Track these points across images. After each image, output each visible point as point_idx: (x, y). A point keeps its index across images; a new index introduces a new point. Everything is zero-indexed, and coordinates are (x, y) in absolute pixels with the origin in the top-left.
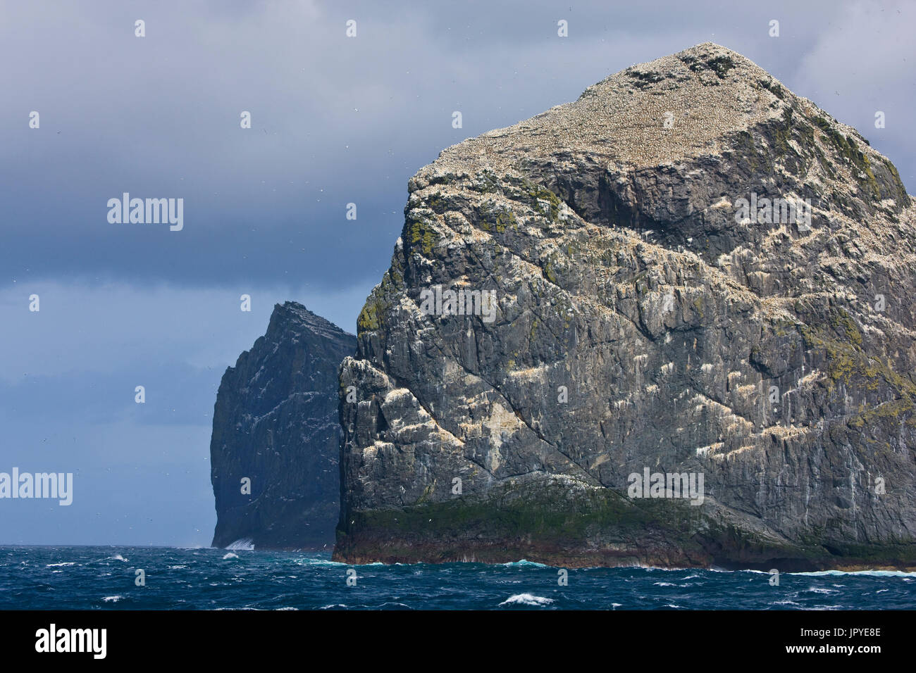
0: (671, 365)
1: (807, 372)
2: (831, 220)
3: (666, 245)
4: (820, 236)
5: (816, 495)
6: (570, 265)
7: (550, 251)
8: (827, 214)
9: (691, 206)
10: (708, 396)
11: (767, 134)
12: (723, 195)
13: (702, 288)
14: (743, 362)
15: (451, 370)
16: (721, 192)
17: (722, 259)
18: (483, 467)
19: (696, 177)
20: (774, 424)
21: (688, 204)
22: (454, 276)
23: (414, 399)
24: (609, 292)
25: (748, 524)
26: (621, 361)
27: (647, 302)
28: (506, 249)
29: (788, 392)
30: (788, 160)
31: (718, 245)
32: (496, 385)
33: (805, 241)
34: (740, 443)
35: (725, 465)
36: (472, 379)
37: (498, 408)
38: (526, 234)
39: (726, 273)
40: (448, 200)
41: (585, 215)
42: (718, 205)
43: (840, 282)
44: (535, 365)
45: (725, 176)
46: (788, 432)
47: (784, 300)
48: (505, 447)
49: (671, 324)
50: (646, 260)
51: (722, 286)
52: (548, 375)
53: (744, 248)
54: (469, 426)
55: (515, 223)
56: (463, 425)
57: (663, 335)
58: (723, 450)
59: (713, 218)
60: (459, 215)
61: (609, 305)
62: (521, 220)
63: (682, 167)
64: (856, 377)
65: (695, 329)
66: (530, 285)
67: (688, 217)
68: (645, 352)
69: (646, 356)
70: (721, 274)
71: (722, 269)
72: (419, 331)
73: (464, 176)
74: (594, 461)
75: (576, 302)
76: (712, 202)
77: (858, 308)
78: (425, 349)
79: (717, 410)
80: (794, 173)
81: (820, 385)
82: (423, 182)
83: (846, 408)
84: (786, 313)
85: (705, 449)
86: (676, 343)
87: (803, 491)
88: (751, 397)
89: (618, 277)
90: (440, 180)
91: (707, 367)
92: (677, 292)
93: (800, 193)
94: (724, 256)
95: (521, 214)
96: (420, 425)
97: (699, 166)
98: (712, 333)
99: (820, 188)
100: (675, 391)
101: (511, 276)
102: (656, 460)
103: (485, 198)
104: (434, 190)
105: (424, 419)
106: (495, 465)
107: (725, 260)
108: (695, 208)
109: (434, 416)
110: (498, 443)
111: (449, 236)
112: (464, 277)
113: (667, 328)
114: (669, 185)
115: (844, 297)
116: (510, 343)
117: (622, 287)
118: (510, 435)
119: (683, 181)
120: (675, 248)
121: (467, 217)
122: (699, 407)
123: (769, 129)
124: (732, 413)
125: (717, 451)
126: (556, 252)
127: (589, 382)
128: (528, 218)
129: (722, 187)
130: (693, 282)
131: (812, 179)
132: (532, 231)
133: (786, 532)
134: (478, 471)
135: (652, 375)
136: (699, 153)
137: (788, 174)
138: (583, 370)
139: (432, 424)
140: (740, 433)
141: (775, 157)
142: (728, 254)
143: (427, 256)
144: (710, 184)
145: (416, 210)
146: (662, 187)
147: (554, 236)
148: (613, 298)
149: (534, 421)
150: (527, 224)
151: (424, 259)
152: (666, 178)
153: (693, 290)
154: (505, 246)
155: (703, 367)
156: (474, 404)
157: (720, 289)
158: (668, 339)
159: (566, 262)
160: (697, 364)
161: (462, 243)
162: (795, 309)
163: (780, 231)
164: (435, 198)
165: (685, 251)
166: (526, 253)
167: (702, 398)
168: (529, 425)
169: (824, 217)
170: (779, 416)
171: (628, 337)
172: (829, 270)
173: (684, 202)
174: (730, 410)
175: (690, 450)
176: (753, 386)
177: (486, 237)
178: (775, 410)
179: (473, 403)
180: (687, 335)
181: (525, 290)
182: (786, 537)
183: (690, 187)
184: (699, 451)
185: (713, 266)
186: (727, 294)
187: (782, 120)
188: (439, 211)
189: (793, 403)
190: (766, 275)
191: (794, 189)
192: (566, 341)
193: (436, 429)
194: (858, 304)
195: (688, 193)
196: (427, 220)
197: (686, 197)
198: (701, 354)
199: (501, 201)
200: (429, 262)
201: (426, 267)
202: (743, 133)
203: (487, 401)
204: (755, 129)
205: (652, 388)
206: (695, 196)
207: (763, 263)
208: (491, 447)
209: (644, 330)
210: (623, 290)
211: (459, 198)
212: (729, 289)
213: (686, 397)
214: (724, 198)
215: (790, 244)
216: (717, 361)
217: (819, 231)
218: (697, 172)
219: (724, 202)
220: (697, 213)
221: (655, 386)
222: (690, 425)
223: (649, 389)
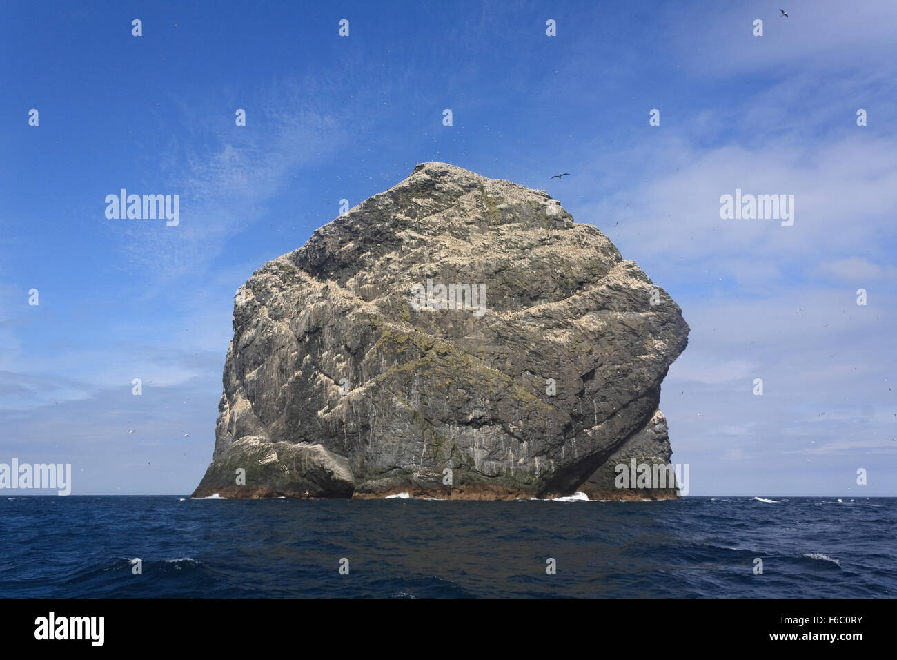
0: (307, 356)
1: (372, 347)
4: (417, 253)
6: (281, 305)
9: (327, 251)
10: (325, 374)
11: (393, 197)
12: (350, 240)
13: (323, 302)
14: (342, 347)
16: (348, 238)
17: (351, 282)
19: (332, 233)
20: (353, 388)
21: (325, 251)
26: (286, 358)
28: (259, 303)
29: (361, 364)
30: (412, 209)
31: (348, 273)
33: (404, 258)
34: (336, 404)
35: (327, 422)
37: (240, 398)
38: (269, 292)
42: (346, 247)
45: (349, 228)
47: (377, 300)
49: (306, 329)
50: (310, 292)
52: (258, 373)
53: (362, 271)
57: (305, 337)
58: (328, 411)
59: (343, 256)
61: (288, 324)
64: (391, 344)
65: (318, 329)
67: (328, 259)
68: (297, 350)
69: (296, 353)
70: (344, 290)
71: (349, 289)
76: (341, 247)
79: (327, 384)
80: (414, 217)
83: (380, 369)
84: (374, 308)
85: (321, 411)
86: (312, 341)
88: (343, 371)
91: (325, 354)
93: (414, 229)
94: (351, 279)
97: (336, 225)
98: (326, 330)
100: (310, 373)
106: (234, 434)
108: (330, 252)
110: (236, 420)
113: (306, 333)
114: (315, 242)
115: (407, 290)
116: (247, 358)
118: (240, 414)
120: (324, 281)
122: (318, 383)
124: (334, 383)
129: (348, 235)
132: (273, 290)
135: (298, 365)
137: (406, 219)
140: (336, 398)
141: (399, 210)
142: (353, 277)
144: (340, 236)
148: (290, 319)
150: (272, 286)
157: (336, 300)
158: (307, 340)
159: (279, 304)
160: (321, 353)
165: (330, 282)
166: (267, 304)
167: (321, 375)
169: (423, 240)
173: (322, 250)
174: (332, 381)
175: (315, 412)
176: (345, 363)
177: (252, 298)
178: (354, 378)
180: (316, 334)
183: (327, 239)
184: (319, 413)
185: (342, 287)
186: (339, 302)
190: (371, 286)
191: (409, 227)
192: (266, 351)
195: (326, 243)
197: (324, 246)
198: (322, 346)
205: (298, 373)
206: (330, 245)
207: (371, 278)
209: (296, 336)
210: (293, 314)
214: (351, 242)
215: (392, 263)
216: (330, 349)
217: (417, 250)
218: (333, 229)
219: (351, 245)
220: (332, 255)
221: (299, 373)
222: (314, 396)
223: (296, 374)
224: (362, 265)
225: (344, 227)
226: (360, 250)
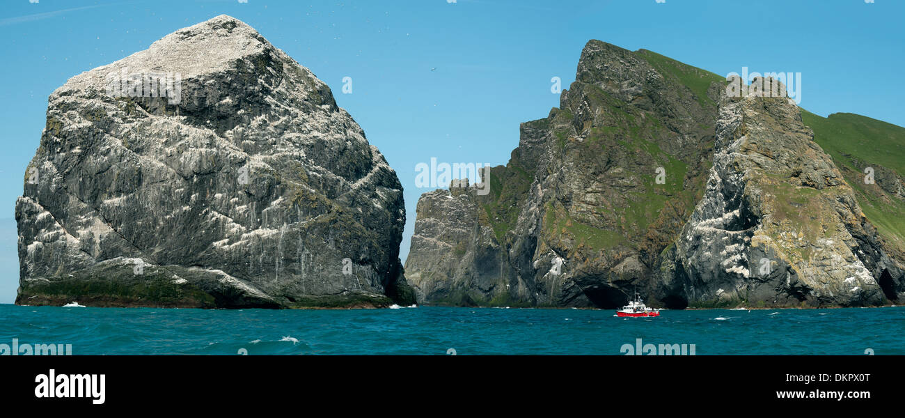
0: (197, 194)
1: (277, 198)
2: (292, 112)
3: (195, 125)
4: (285, 121)
5: (282, 269)
6: (138, 138)
7: (126, 130)
8: (290, 109)
9: (208, 102)
10: (220, 212)
11: (253, 62)
12: (227, 95)
13: (214, 150)
14: (240, 192)
15: (73, 200)
16: (226, 93)
17: (229, 133)
18: (90, 254)
19: (212, 85)
20: (257, 228)
21: (206, 100)
22: (72, 147)
23: (53, 217)
24: (161, 154)
25: (242, 285)
26: (169, 192)
27: (183, 158)
28: (101, 130)
29: (265, 210)
30: (267, 77)
31: (225, 125)
32: (97, 209)
33: (276, 123)
34: (238, 239)
35: (230, 252)
36: (84, 205)
37: (98, 221)
38: (113, 121)
39: (230, 141)
40: (69, 104)
41: (148, 110)
42: (224, 101)
43: (297, 147)
44: (119, 196)
45: (229, 85)
46: (265, 232)
47: (263, 157)
48: (101, 243)
49: (196, 170)
50: (182, 134)
51: (227, 148)
52: (128, 199)
53: (240, 127)
54: (83, 232)
55: (106, 115)
56: (79, 231)
57: (192, 177)
58: (229, 243)
59: (221, 109)
60: (73, 112)
61: (161, 161)
62: (110, 114)
63: (202, 79)
65: (211, 173)
66: (116, 151)
67: (207, 108)
68: (182, 187)
69: (182, 189)
70: (227, 142)
71: (227, 139)
72: (54, 179)
73: (79, 91)
74: (152, 251)
75: (143, 160)
76: (220, 100)
77: (306, 162)
78: (58, 189)
79: (225, 221)
80: (271, 85)
81: (284, 205)
82: (56, 96)
83: (299, 218)
84: (263, 164)
85: (217, 243)
86: (201, 182)
87: (274, 266)
88: (244, 212)
89: (167, 144)
90: (65, 94)
91: (218, 195)
92: (201, 152)
93: (273, 96)
94: (229, 131)
95: (111, 110)
96: (56, 231)
97: (212, 78)
98: (221, 176)
99: (286, 95)
100: (200, 210)
101: (105, 145)
102: (189, 250)
103: (89, 102)
104: (61, 100)
105: (58, 228)
106: (97, 253)
107: (229, 134)
108: (210, 103)
109: (64, 227)
110: (98, 241)
111: (69, 125)
112: (78, 147)
113: (194, 173)
114: (194, 89)
115: (298, 155)
116: (103, 183)
117: (168, 150)
118: (105, 236)
119: (204, 87)
120: (199, 127)
121: (80, 113)
122: (214, 219)
123: (255, 59)
124: (234, 222)
125: (224, 244)
126: (129, 131)
127: (150, 205)
128: (115, 112)
129: (227, 91)
130: (211, 145)
131: (281, 89)
132: (117, 119)
133: (265, 289)
134: (87, 257)
135: (185, 200)
136: (212, 71)
137: (266, 85)
138: (146, 198)
139: (62, 231)
140: (238, 234)
141: (259, 75)
142: (231, 130)
143: (56, 136)
144: (219, 89)
145: (51, 111)
146: (191, 90)
147: (131, 122)
148: (163, 156)
149: (118, 228)
150: (113, 115)
151: (55, 138)
152: (194, 85)
153: (209, 150)
154: (101, 128)
155: (217, 195)
156: (85, 220)
157: (226, 150)
158: (195, 180)
159: (136, 137)
160: (213, 194)
161: (76, 127)
162: (271, 163)
163: (262, 117)
164: (63, 103)
165: (206, 129)
166: (112, 132)
167: (216, 213)
168: (116, 231)
169: (288, 110)
170: (260, 223)
171: (173, 177)
172: (290, 140)
173: (202, 100)
174: (232, 220)
175: (210, 242)
176: (245, 206)
177: (89, 124)
178: (259, 220)
179: (83, 219)
180: (207, 177)
181: (112, 153)
182: (264, 292)
183: (207, 90)
184: (215, 244)
185: (222, 137)
186: (230, 153)
187: (263, 53)
188: (64, 111)
189: (268, 215)
190: (254, 143)
191: (270, 94)
192: (136, 182)
193: (65, 234)
194: (306, 159)
195: (206, 94)
196: (57, 116)
197: (204, 96)
198: (214, 188)
199: (98, 103)
200: (58, 140)
201: (57, 143)
202: (239, 60)
203: (91, 218)
204: (247, 58)
205: (186, 208)
206: (210, 96)
207: (252, 135)
208: (94, 243)
209: (181, 174)
210: (169, 152)
211: (75, 103)
212: (231, 150)
213: (207, 213)
214: (228, 97)
215: (267, 126)
216: (225, 192)
217: (285, 118)
218: (211, 81)
219: (228, 100)
220: (212, 106)
221: (188, 207)
222: (209, 229)
223: (184, 209)
224: (239, 121)
225: (224, 82)
226: (238, 107)
